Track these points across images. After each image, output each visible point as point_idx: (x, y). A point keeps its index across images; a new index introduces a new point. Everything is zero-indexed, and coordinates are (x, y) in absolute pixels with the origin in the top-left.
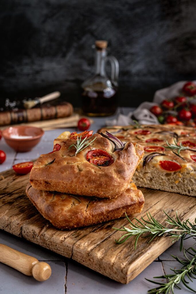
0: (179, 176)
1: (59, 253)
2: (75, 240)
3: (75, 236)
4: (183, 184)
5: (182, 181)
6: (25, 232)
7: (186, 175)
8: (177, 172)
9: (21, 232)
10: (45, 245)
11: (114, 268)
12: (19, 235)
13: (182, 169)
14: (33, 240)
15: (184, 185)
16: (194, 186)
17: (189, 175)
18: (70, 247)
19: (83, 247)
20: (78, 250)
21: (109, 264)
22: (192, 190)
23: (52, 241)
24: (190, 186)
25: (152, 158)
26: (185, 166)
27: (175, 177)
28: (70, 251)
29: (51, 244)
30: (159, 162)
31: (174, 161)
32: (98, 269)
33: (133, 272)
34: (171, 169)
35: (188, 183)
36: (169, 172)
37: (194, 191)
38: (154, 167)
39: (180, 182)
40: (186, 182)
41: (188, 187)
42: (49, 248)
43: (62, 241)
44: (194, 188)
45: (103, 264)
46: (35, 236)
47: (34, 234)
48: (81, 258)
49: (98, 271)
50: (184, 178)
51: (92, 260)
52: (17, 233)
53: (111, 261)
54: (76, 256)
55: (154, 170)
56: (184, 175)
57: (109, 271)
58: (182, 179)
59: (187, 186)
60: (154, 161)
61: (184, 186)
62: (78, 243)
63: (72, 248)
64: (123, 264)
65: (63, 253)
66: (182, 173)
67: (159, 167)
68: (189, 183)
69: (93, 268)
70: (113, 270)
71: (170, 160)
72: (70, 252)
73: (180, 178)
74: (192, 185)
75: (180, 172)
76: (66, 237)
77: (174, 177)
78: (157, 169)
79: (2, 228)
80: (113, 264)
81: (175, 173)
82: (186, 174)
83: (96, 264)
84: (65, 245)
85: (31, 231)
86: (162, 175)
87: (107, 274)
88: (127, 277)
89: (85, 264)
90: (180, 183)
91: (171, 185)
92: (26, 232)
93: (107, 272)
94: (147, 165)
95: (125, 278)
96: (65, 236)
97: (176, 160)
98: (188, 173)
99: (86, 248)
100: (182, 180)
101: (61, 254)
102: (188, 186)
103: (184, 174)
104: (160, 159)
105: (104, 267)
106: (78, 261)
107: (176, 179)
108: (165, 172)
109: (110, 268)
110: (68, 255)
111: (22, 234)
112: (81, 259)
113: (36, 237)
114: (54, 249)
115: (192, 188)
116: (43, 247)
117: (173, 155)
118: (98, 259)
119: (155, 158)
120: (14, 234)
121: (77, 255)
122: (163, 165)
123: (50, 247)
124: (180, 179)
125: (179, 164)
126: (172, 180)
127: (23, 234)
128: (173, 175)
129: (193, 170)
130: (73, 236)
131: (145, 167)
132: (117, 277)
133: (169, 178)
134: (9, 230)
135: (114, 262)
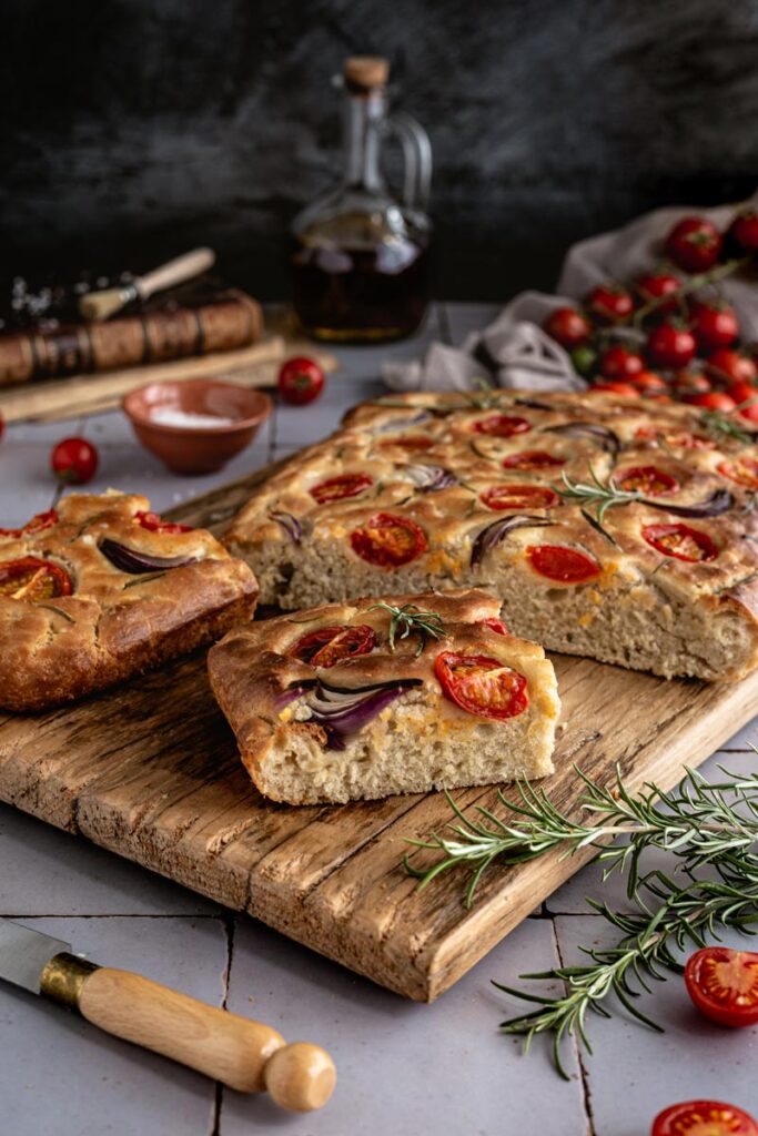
0: (593, 599)
1: (204, 894)
2: (257, 850)
3: (257, 836)
4: (606, 629)
5: (602, 618)
6: (86, 817)
7: (617, 598)
8: (586, 586)
9: (75, 816)
10: (156, 864)
11: (385, 949)
12: (69, 824)
13: (601, 576)
14: (115, 845)
15: (611, 630)
16: (642, 636)
17: (628, 597)
18: (240, 876)
19: (283, 876)
20: (268, 887)
21: (371, 937)
22: (638, 650)
23: (178, 851)
24: (631, 635)
25: (503, 537)
26: (612, 566)
27: (581, 602)
28: (242, 887)
29: (175, 861)
30: (524, 549)
31: (579, 547)
32: (336, 950)
33: (450, 966)
34: (566, 576)
35: (623, 623)
36: (558, 585)
37: (643, 652)
38: (507, 567)
39: (595, 620)
40: (616, 620)
41: (622, 640)
42: (171, 874)
43: (214, 853)
44: (642, 641)
45: (351, 937)
46: (123, 834)
47: (118, 825)
48: (278, 913)
49: (333, 957)
50: (609, 609)
51: (313, 921)
52: (60, 819)
53: (376, 929)
54: (262, 905)
55: (508, 577)
56: (609, 597)
57: (372, 960)
58: (604, 610)
59: (619, 633)
60: (509, 546)
61: (611, 635)
62: (267, 862)
63: (246, 877)
64: (417, 938)
65: (216, 892)
66: (602, 589)
67: (524, 566)
68: (628, 624)
69: (316, 947)
70: (382, 958)
71: (565, 545)
72: (242, 892)
73: (598, 606)
74: (638, 633)
75: (596, 586)
76: (225, 839)
77: (578, 604)
78: (518, 574)
79: (10, 798)
80: (385, 937)
81: (579, 590)
82: (617, 594)
83: (327, 936)
84: (222, 868)
85: (108, 817)
86: (537, 596)
87: (365, 967)
88: (428, 982)
89: (293, 933)
90: (598, 624)
91: (566, 629)
92: (90, 819)
93: (364, 963)
94: (485, 560)
95: (422, 985)
96: (224, 834)
97: (585, 542)
98: (625, 592)
99: (295, 879)
100: (602, 612)
101: (210, 896)
102: (624, 634)
103: (609, 593)
104: (532, 538)
105: (355, 946)
106: (268, 922)
107: (583, 609)
108: (546, 584)
109: (372, 950)
110: (234, 900)
111: (76, 824)
112: (278, 917)
113: (127, 836)
114: (188, 878)
115: (636, 643)
116: (151, 869)
117: (578, 522)
118: (334, 919)
119: (511, 536)
120: (49, 820)
121: (265, 902)
122: (543, 561)
123: (174, 871)
124: (596, 611)
125: (592, 558)
126: (569, 611)
127: (82, 823)
128: (573, 597)
129: (643, 580)
130: (252, 838)
131: (476, 565)
132: (396, 981)
133: (558, 604)
134: (33, 807)
135: (389, 931)
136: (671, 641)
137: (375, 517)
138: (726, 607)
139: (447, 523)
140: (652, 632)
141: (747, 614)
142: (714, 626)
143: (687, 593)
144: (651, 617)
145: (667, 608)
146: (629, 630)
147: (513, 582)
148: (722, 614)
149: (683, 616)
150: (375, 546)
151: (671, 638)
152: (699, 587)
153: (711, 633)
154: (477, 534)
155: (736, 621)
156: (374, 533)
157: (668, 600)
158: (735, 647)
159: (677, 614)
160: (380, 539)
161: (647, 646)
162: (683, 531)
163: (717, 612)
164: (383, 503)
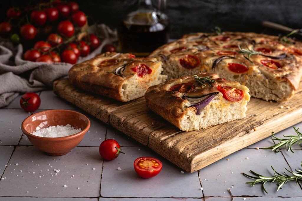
0: (246, 78)
2: (152, 130)
5: (248, 83)
7: (253, 78)
8: (244, 74)
10: (127, 133)
11: (181, 157)
13: (249, 71)
14: (118, 128)
15: (250, 86)
16: (260, 89)
17: (256, 77)
18: (147, 136)
19: (157, 136)
20: (153, 139)
21: (177, 153)
22: (258, 93)
23: (132, 129)
24: (257, 88)
25: (221, 61)
26: (252, 68)
27: (243, 79)
28: (147, 139)
29: (131, 132)
30: (227, 64)
31: (243, 64)
32: (169, 157)
33: (198, 163)
34: (239, 71)
35: (254, 85)
36: (236, 74)
37: (260, 93)
38: (222, 69)
40: (252, 84)
41: (254, 89)
42: (130, 135)
43: (141, 129)
44: (260, 90)
45: (172, 153)
46: (120, 124)
47: (119, 122)
48: (155, 146)
49: (168, 159)
50: (250, 81)
51: (163, 148)
53: (179, 151)
54: (151, 144)
56: (251, 77)
57: (177, 160)
58: (249, 81)
59: (253, 88)
60: (223, 63)
61: (251, 88)
62: (154, 133)
63: (148, 136)
64: (189, 154)
65: (141, 140)
66: (249, 75)
67: (227, 69)
68: (256, 85)
69: (164, 156)
70: (180, 159)
71: (239, 63)
72: (147, 140)
73: (247, 80)
74: (259, 88)
75: (247, 74)
78: (225, 71)
80: (181, 153)
81: (242, 75)
82: (253, 76)
83: (167, 153)
84: (142, 133)
85: (117, 119)
86: (230, 77)
87: (176, 162)
88: (191, 166)
89: (158, 152)
90: (247, 85)
92: (112, 120)
93: (175, 161)
94: (216, 67)
95: (189, 167)
96: (144, 125)
97: (244, 63)
98: (255, 76)
99: (160, 137)
101: (139, 142)
102: (255, 88)
103: (251, 76)
104: (230, 61)
105: (173, 156)
106: (153, 149)
107: (243, 81)
108: (233, 74)
109: (177, 157)
110: (145, 143)
112: (155, 148)
113: (121, 125)
114: (134, 136)
115: (258, 90)
116: (126, 134)
117: (242, 58)
118: (169, 148)
119: (224, 61)
121: (152, 143)
122: (232, 67)
123: (131, 135)
125: (246, 66)
126: (239, 81)
128: (240, 78)
129: (260, 73)
131: (214, 68)
132: (183, 166)
133: (236, 79)
136: (268, 90)
137: (187, 56)
138: (283, 80)
139: (206, 58)
140: (262, 87)
141: (289, 82)
142: (280, 85)
143: (272, 76)
144: (263, 83)
145: (267, 80)
146: (256, 87)
147: (224, 74)
148: (282, 82)
149: (271, 83)
150: (186, 63)
151: (268, 89)
152: (276, 75)
153: (279, 87)
154: (214, 60)
155: (286, 84)
156: (186, 59)
157: (267, 78)
158: (286, 91)
159: (270, 82)
160: (188, 61)
161: (261, 91)
162: (272, 62)
163: (281, 81)
164: (189, 53)
